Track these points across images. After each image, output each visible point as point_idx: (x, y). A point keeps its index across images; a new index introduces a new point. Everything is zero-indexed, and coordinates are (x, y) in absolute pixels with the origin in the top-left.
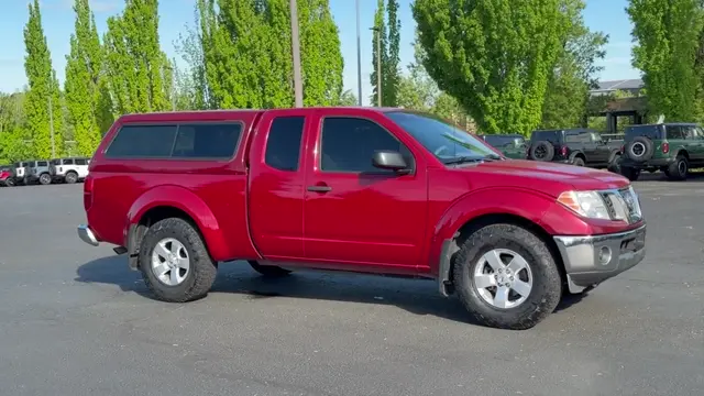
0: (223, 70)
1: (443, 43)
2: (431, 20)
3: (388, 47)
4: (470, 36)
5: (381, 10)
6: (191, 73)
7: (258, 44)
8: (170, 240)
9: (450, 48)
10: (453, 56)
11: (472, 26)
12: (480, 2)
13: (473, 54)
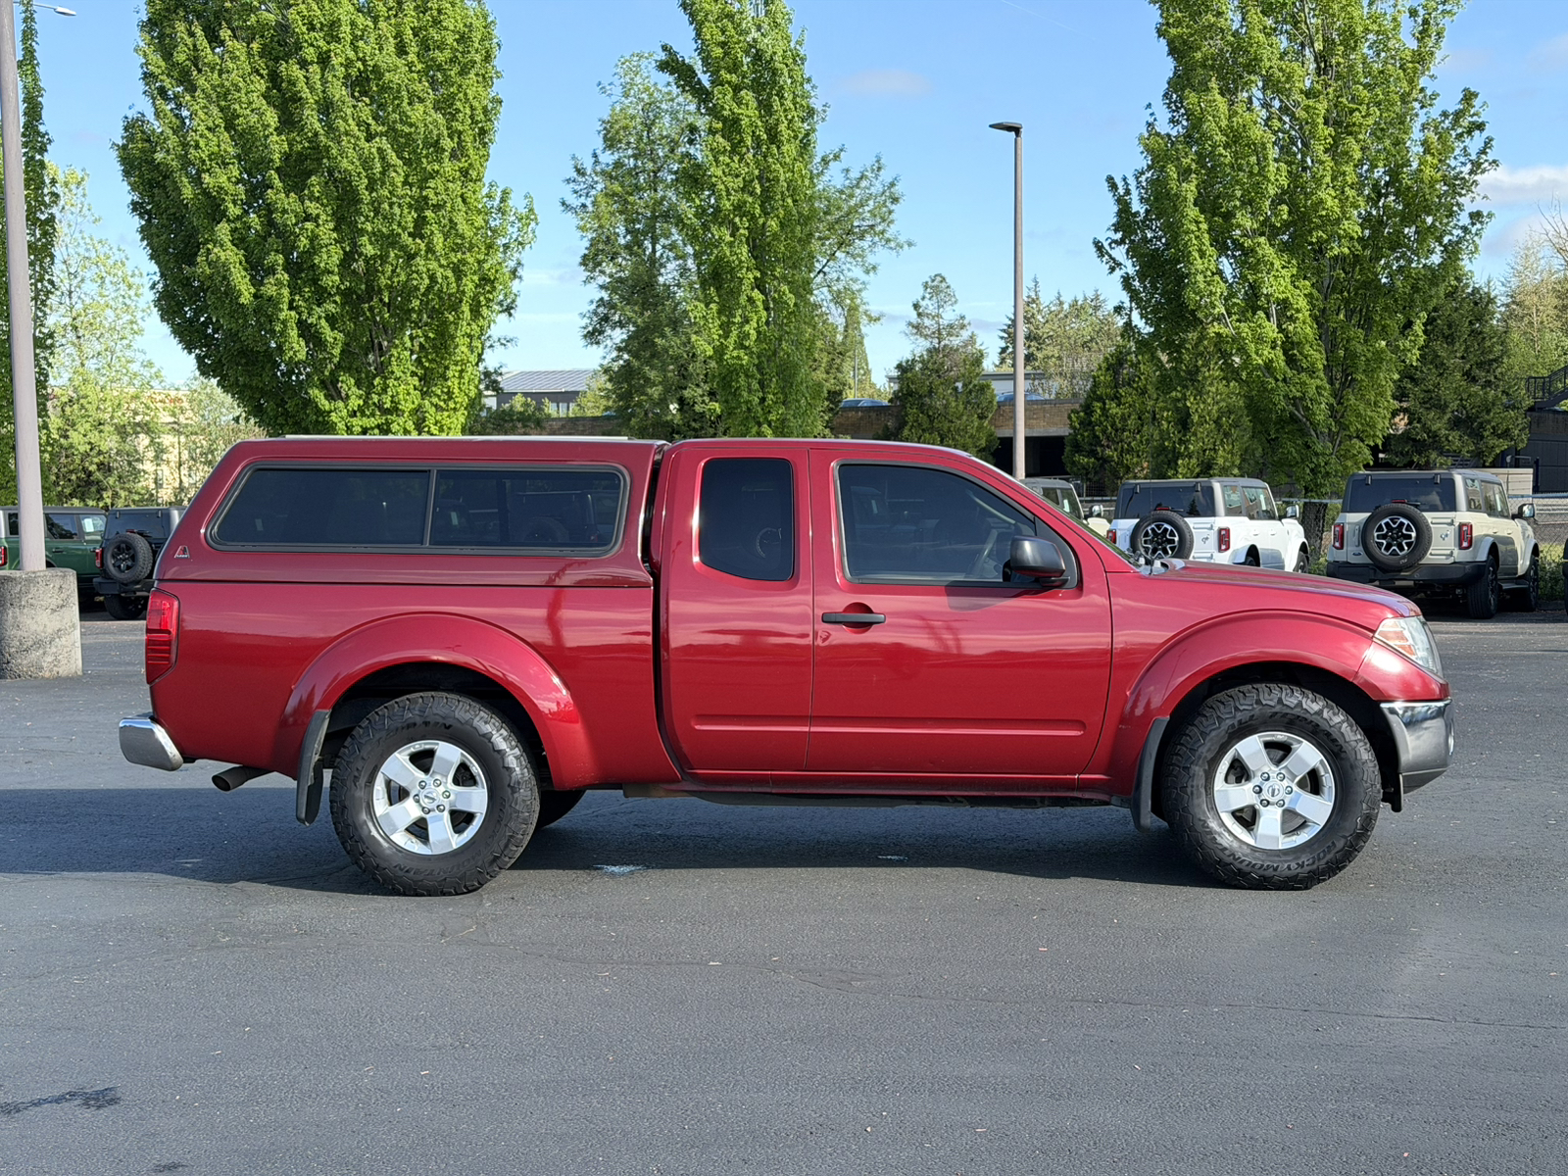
1: (228, 256)
4: (303, 243)
9: (246, 270)
10: (253, 290)
11: (308, 218)
12: (329, 159)
13: (307, 290)
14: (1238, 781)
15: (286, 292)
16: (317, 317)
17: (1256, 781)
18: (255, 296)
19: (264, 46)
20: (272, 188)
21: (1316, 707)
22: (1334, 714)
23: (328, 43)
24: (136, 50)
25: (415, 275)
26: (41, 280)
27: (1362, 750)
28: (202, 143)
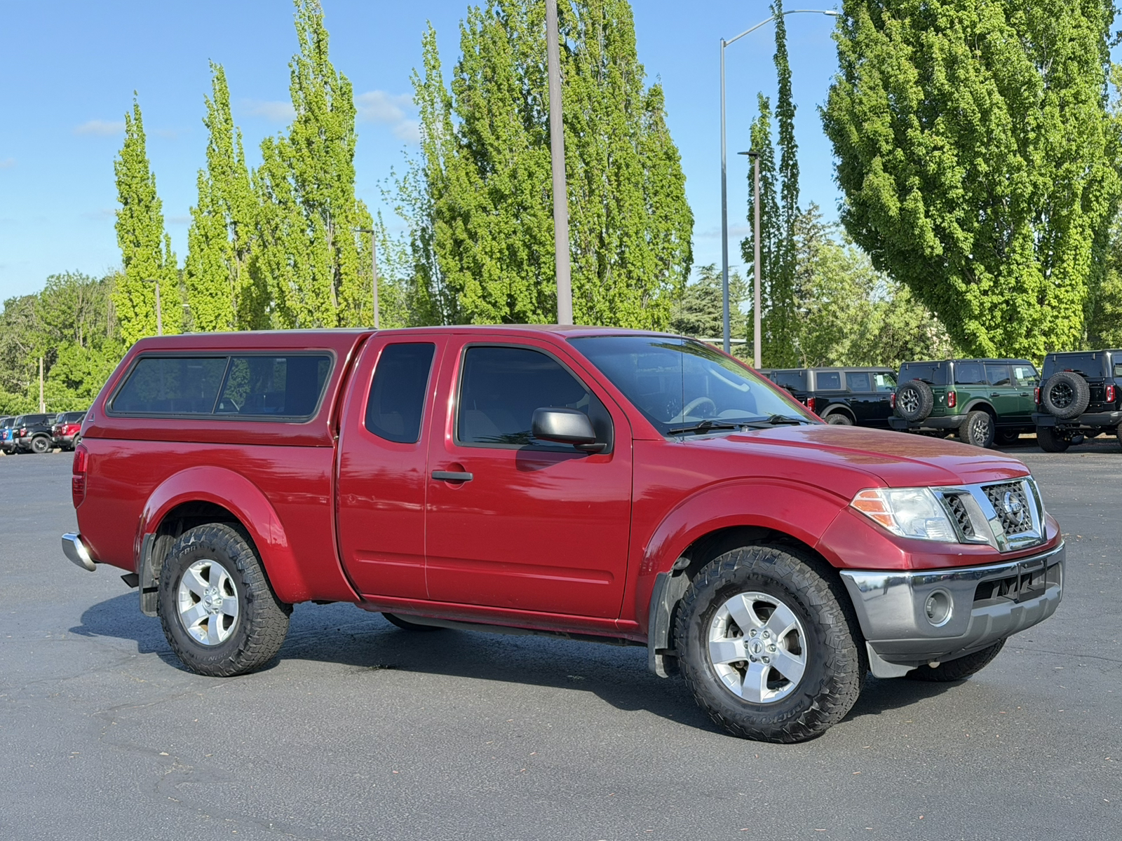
0: (464, 236)
1: (880, 181)
2: (855, 137)
3: (778, 187)
4: (932, 167)
5: (764, 117)
6: (409, 240)
7: (527, 186)
8: (208, 563)
9: (894, 190)
10: (899, 205)
11: (936, 148)
12: (952, 101)
13: (938, 202)
14: (735, 636)
15: (921, 205)
16: (950, 221)
17: (746, 636)
18: (901, 209)
19: (913, 21)
20: (912, 127)
23: (958, 12)
24: (832, 37)
25: (1020, 185)
26: (792, 208)
28: (865, 100)
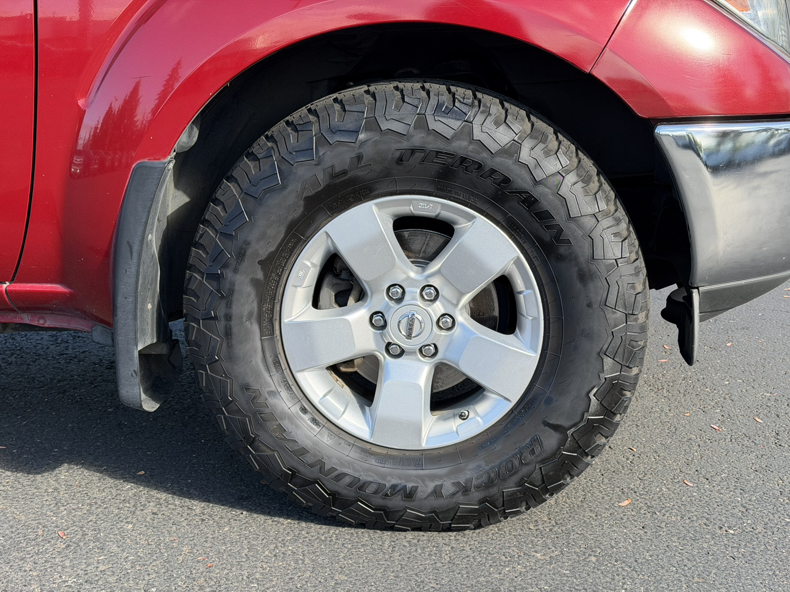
14: (341, 300)
17: (378, 300)
21: (503, 136)
22: (547, 153)
27: (608, 237)
